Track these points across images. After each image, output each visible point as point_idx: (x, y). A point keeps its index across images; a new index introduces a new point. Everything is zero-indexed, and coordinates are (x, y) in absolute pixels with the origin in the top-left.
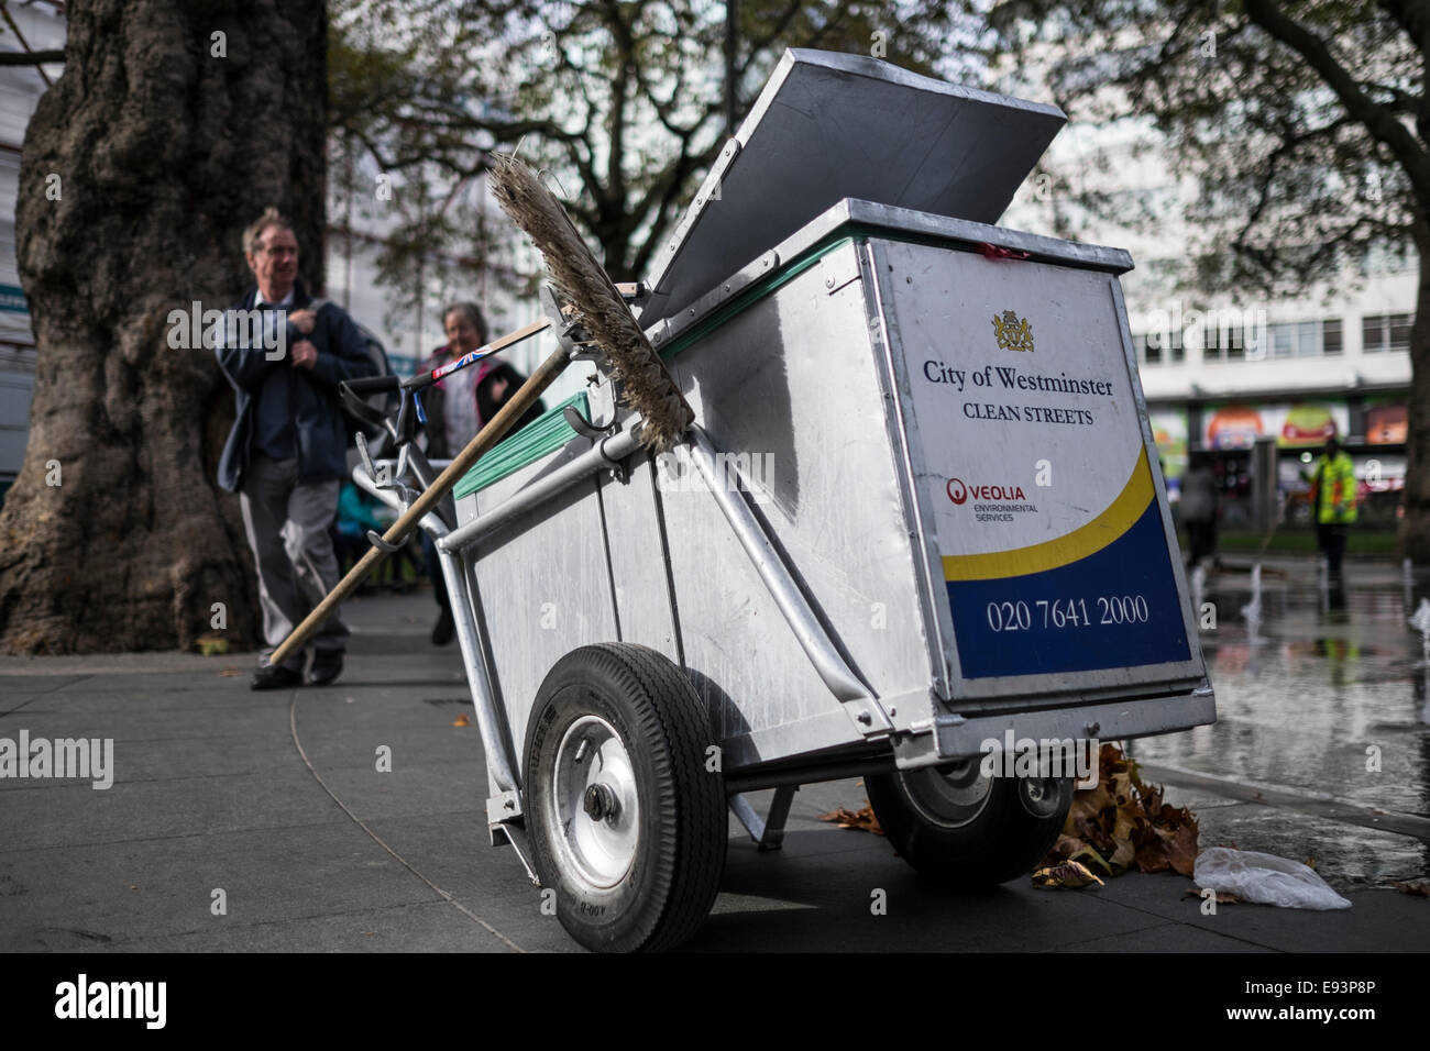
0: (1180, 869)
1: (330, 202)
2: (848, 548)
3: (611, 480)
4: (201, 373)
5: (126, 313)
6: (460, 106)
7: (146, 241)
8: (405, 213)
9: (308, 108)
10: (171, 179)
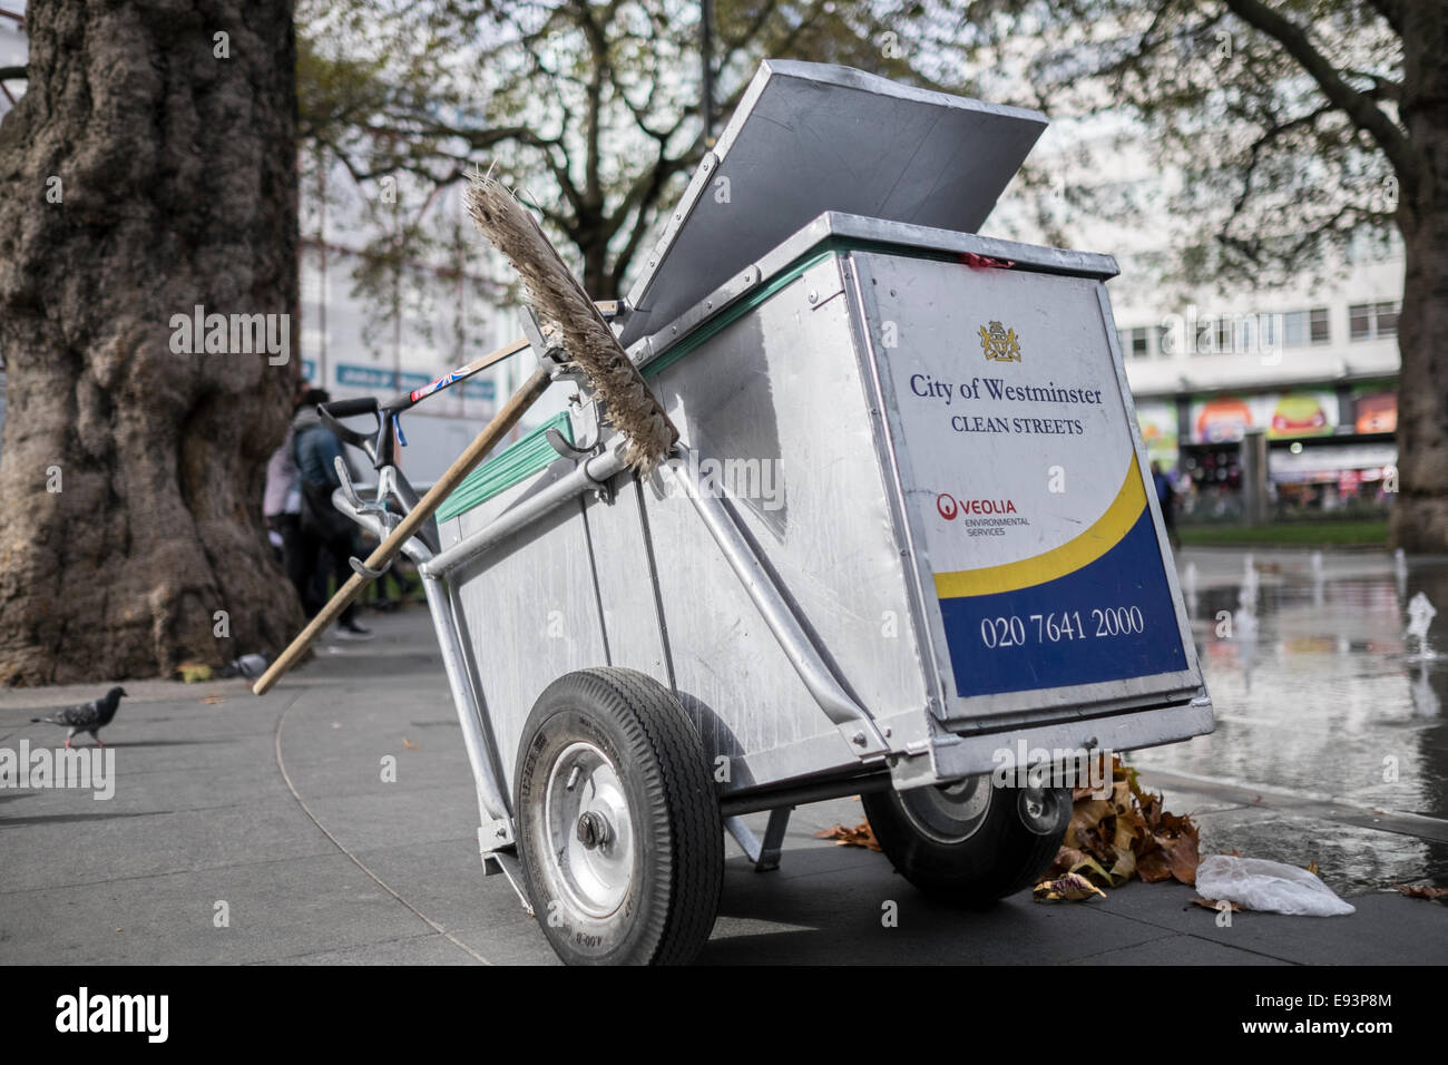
0: (1182, 878)
1: (303, 214)
2: (838, 566)
3: (596, 501)
4: (176, 395)
5: (96, 335)
6: (432, 114)
7: (115, 261)
8: (379, 223)
9: (278, 122)
10: (140, 198)
